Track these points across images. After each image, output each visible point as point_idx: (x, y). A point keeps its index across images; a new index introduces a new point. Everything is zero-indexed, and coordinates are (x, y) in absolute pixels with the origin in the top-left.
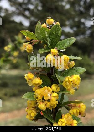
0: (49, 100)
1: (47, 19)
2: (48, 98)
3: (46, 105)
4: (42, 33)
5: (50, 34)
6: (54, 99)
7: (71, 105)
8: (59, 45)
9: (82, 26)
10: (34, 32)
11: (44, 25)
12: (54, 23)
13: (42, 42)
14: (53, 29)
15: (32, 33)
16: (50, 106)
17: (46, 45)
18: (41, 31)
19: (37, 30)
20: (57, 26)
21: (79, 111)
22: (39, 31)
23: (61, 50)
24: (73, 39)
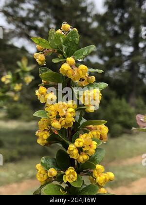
0: (64, 117)
1: (63, 25)
2: (63, 114)
3: (60, 123)
4: (57, 39)
5: (66, 41)
6: (70, 115)
7: (91, 128)
8: (77, 54)
9: (117, 54)
10: (47, 39)
11: (59, 31)
12: (70, 29)
13: (56, 51)
14: (69, 36)
15: (44, 40)
16: (66, 124)
17: (61, 55)
18: (55, 38)
19: (51, 36)
20: (74, 32)
21: (99, 134)
22: (53, 38)
23: (78, 60)
24: (92, 47)
